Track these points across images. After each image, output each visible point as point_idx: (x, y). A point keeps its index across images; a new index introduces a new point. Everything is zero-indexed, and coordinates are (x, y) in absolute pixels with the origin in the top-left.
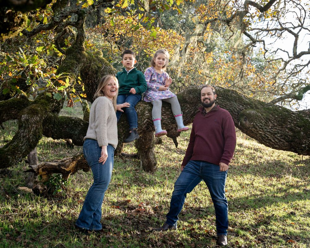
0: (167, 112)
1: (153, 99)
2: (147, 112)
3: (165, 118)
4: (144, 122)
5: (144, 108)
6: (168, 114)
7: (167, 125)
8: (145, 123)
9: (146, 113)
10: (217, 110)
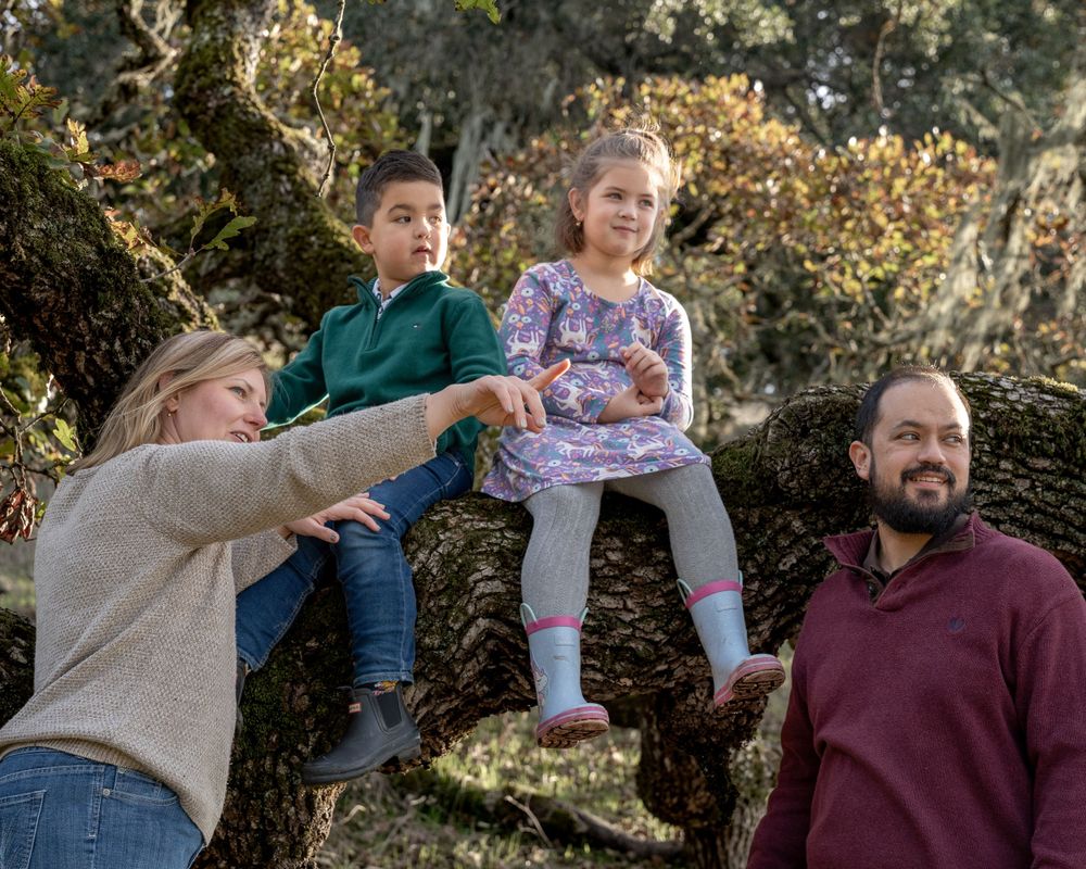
0: (640, 572)
1: (535, 480)
2: (488, 571)
3: (625, 608)
4: (466, 642)
5: (471, 544)
6: (646, 587)
7: (637, 660)
8: (477, 645)
9: (477, 576)
10: (963, 546)
